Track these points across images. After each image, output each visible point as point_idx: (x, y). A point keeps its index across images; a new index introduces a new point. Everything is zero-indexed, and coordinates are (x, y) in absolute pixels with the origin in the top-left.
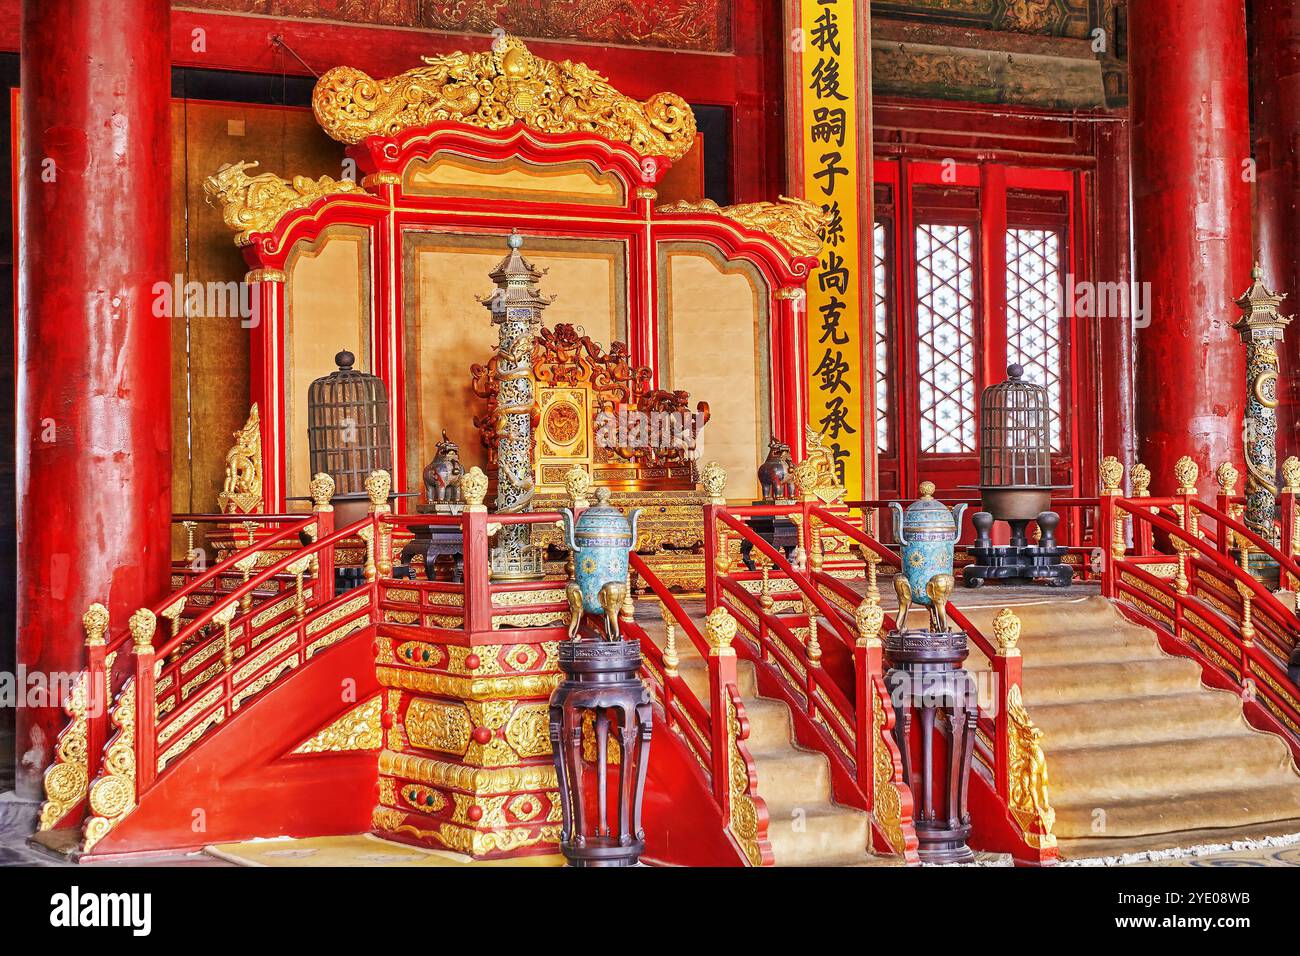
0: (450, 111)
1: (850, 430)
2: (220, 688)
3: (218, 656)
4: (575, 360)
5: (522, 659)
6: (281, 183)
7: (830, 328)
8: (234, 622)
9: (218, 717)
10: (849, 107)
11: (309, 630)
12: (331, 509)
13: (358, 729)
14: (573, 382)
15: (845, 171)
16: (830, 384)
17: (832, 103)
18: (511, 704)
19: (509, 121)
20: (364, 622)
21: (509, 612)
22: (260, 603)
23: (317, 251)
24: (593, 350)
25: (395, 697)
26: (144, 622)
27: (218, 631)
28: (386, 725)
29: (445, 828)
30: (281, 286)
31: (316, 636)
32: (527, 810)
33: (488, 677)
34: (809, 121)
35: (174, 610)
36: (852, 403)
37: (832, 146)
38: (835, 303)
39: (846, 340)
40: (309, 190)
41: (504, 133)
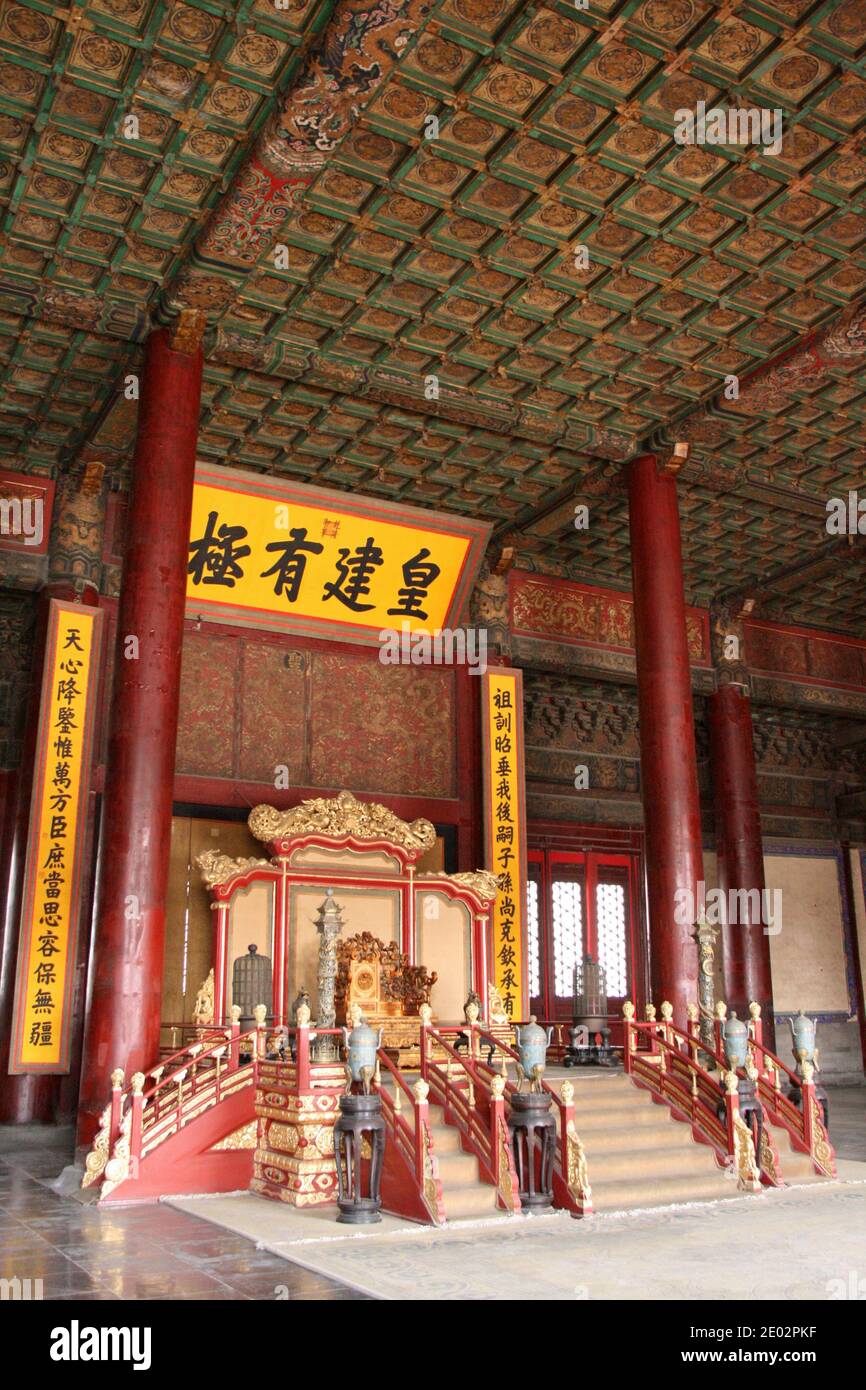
0: (315, 826)
1: (515, 985)
2: (175, 1115)
3: (175, 1099)
4: (372, 950)
5: (325, 1103)
6: (230, 860)
7: (506, 934)
8: (185, 1081)
9: (173, 1129)
10: (515, 826)
11: (222, 1085)
12: (239, 1023)
13: (245, 1138)
14: (371, 960)
15: (512, 857)
16: (506, 962)
17: (506, 824)
18: (319, 1126)
19: (344, 832)
20: (250, 1082)
21: (319, 1078)
22: (201, 1069)
23: (246, 894)
24: (381, 945)
25: (264, 1121)
26: (139, 1080)
27: (176, 1086)
28: (259, 1136)
29: (284, 1192)
30: (228, 910)
31: (225, 1089)
32: (325, 1182)
33: (307, 1112)
34: (495, 832)
35: (157, 1073)
36: (516, 971)
37: (506, 845)
38: (508, 922)
39: (513, 940)
40: (243, 866)
41: (339, 838)
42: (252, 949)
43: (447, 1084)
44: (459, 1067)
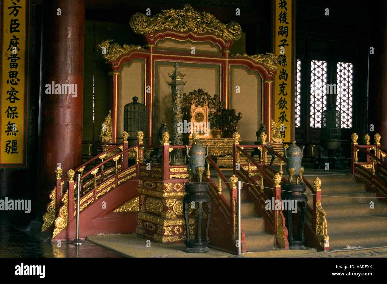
0: (169, 26)
1: (287, 121)
2: (93, 193)
3: (93, 184)
4: (203, 99)
5: (178, 187)
6: (119, 46)
7: (282, 91)
8: (97, 174)
9: (92, 201)
10: (290, 26)
11: (119, 177)
12: (127, 142)
13: (132, 206)
14: (203, 106)
15: (287, 45)
16: (281, 107)
17: (284, 25)
18: (175, 200)
19: (186, 29)
20: (135, 175)
21: (175, 173)
22: (106, 167)
23: (129, 67)
24: (209, 96)
25: (143, 197)
26: (72, 173)
27: (93, 176)
28: (140, 205)
29: (155, 235)
30: (118, 76)
31: (121, 179)
32: (178, 230)
33: (168, 192)
34: (277, 30)
35: (81, 170)
36: (288, 113)
37: (284, 37)
38: (284, 84)
39: (287, 94)
40: (126, 50)
41: (184, 33)
42: (135, 99)
43: (248, 177)
44: (254, 168)
